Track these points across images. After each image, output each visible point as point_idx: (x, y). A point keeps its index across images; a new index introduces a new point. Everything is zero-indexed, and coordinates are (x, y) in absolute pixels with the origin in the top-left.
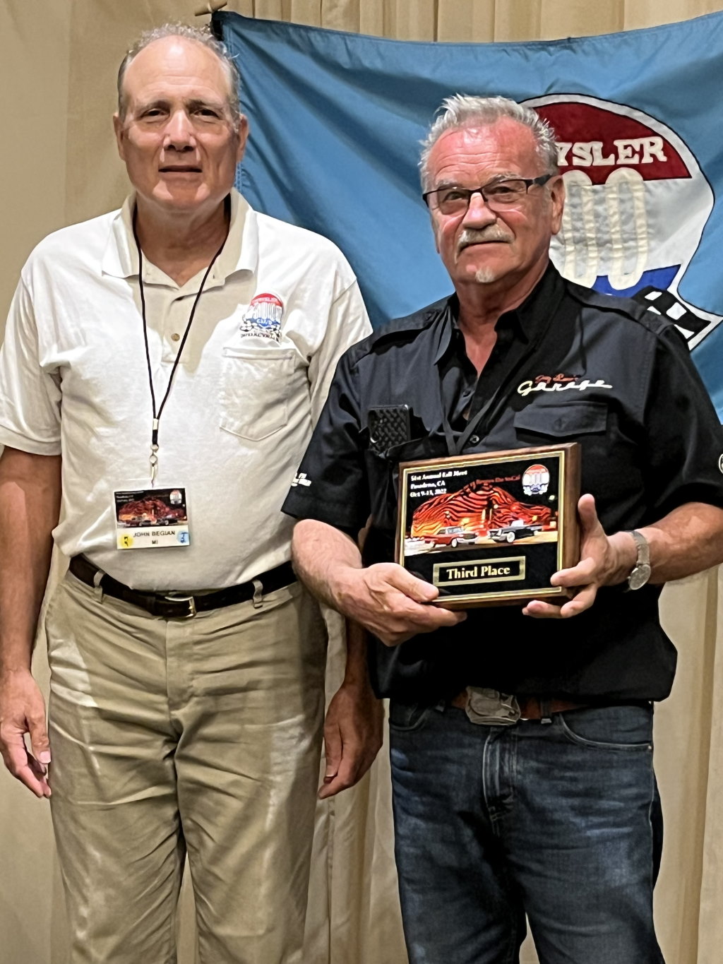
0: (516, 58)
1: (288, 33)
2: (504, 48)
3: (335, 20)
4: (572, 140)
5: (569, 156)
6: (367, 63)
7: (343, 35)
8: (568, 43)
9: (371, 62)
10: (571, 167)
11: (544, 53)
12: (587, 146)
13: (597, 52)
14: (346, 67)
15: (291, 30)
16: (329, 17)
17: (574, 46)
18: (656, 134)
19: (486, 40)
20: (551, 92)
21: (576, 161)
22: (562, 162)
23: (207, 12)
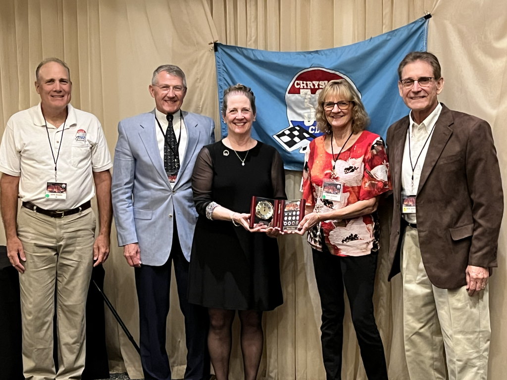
0: (302, 56)
1: (236, 49)
2: (299, 53)
3: (251, 45)
4: (319, 80)
5: (319, 85)
6: (259, 58)
7: (252, 50)
8: (317, 52)
9: (260, 58)
10: (319, 88)
11: (310, 55)
12: (323, 82)
13: (326, 55)
14: (253, 59)
15: (237, 48)
16: (249, 43)
17: (319, 52)
18: (342, 78)
19: (295, 51)
20: (312, 66)
21: (320, 87)
22: (316, 87)
23: (212, 43)
